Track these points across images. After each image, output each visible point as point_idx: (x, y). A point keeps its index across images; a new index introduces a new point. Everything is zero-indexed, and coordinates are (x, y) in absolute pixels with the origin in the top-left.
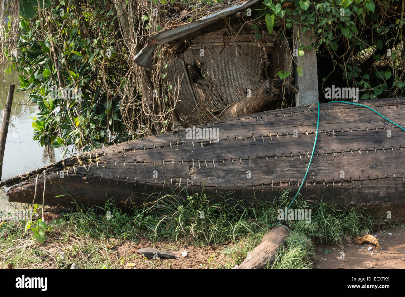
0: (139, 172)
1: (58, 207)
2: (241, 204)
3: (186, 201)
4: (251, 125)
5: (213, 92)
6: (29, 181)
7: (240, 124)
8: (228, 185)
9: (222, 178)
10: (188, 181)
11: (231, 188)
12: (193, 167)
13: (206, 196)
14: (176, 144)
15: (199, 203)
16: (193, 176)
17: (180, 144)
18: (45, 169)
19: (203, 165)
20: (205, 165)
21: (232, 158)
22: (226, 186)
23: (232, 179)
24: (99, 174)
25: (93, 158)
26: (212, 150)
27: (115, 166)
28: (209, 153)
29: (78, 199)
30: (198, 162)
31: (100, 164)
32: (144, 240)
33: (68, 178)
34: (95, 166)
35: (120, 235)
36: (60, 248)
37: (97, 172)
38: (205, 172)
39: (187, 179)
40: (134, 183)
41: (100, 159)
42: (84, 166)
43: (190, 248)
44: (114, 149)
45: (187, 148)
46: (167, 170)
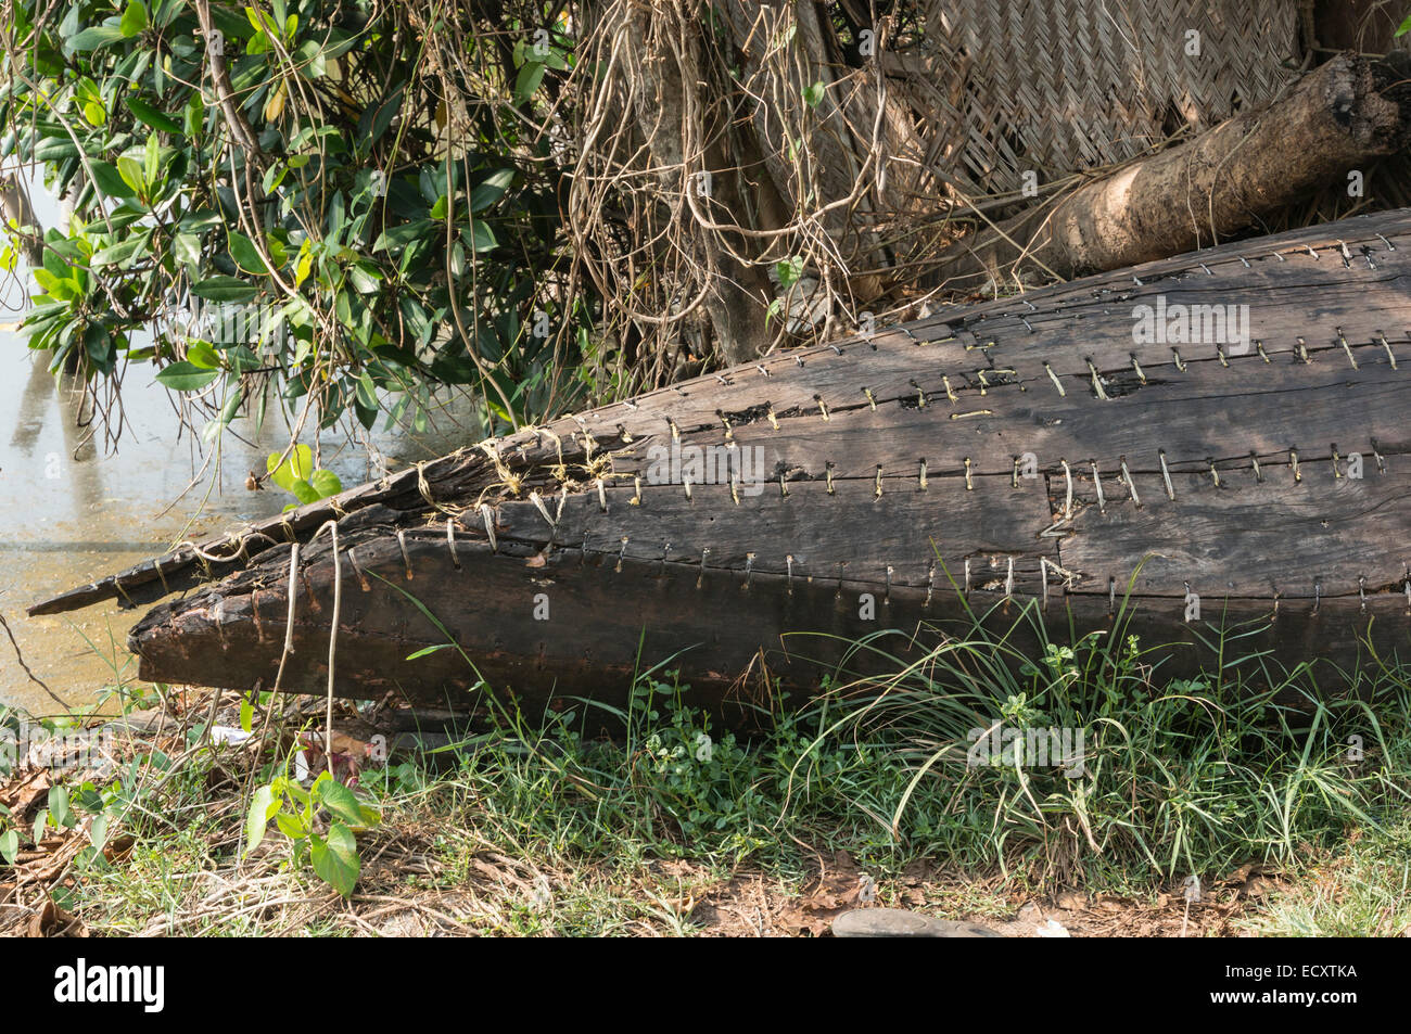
0: (804, 526)
1: (387, 705)
2: (1303, 679)
3: (1038, 672)
4: (1322, 285)
5: (972, 114)
6: (252, 574)
7: (1269, 283)
8: (1247, 589)
9: (1214, 555)
10: (1049, 569)
11: (1258, 604)
12: (1069, 500)
13: (1140, 646)
14: (976, 385)
15: (1100, 678)
16: (1073, 546)
17: (996, 382)
18: (329, 514)
19: (1116, 492)
20: (1128, 488)
21: (1253, 454)
22: (1231, 592)
23: (1261, 558)
24: (612, 538)
25: (575, 459)
26: (1153, 414)
27: (688, 499)
28: (1141, 429)
29: (494, 663)
30: (1090, 476)
31: (613, 492)
32: (836, 868)
33: (455, 559)
34: (591, 498)
35: (713, 844)
36: (442, 915)
37: (602, 529)
38: (1129, 524)
39: (1044, 562)
40: (784, 582)
41: (607, 464)
42: (535, 498)
43: (1066, 903)
44: (674, 416)
45: (1033, 406)
46: (942, 514)
